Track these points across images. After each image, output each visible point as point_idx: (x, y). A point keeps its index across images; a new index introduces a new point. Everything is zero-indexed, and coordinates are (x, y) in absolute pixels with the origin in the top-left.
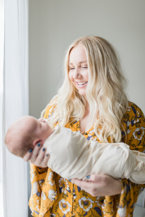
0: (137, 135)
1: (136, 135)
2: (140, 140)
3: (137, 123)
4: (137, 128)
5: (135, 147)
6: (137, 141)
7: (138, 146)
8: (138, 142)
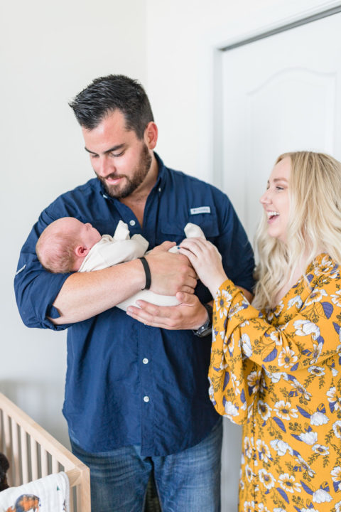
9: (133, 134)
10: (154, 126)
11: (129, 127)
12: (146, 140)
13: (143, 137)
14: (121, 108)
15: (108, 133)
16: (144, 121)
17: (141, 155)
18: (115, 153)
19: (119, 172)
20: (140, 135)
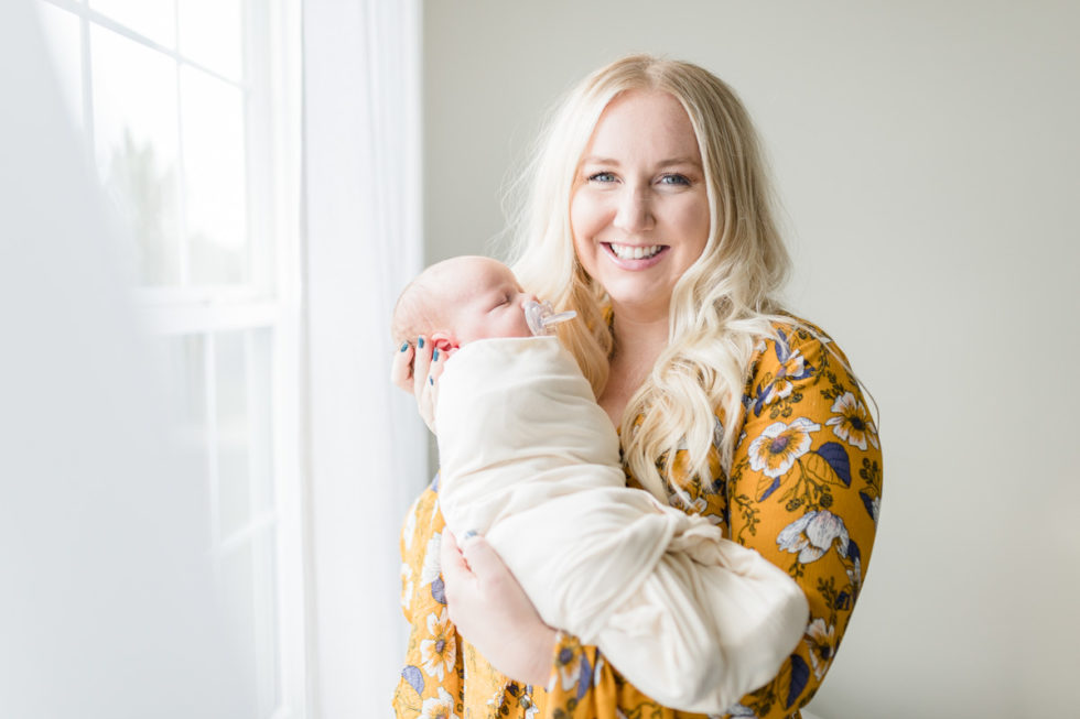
0: (767, 452)
1: (761, 453)
2: (774, 475)
3: (778, 401)
4: (777, 424)
5: (747, 505)
6: (760, 481)
7: (760, 501)
8: (761, 485)
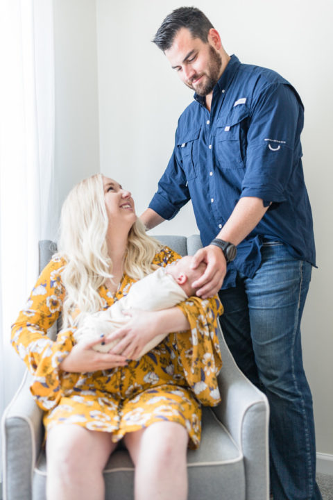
9: (198, 41)
10: (216, 32)
11: (194, 36)
12: (212, 43)
13: (208, 41)
14: (185, 26)
15: (181, 46)
16: (205, 30)
17: (210, 54)
18: (190, 58)
19: (199, 73)
20: (205, 40)
